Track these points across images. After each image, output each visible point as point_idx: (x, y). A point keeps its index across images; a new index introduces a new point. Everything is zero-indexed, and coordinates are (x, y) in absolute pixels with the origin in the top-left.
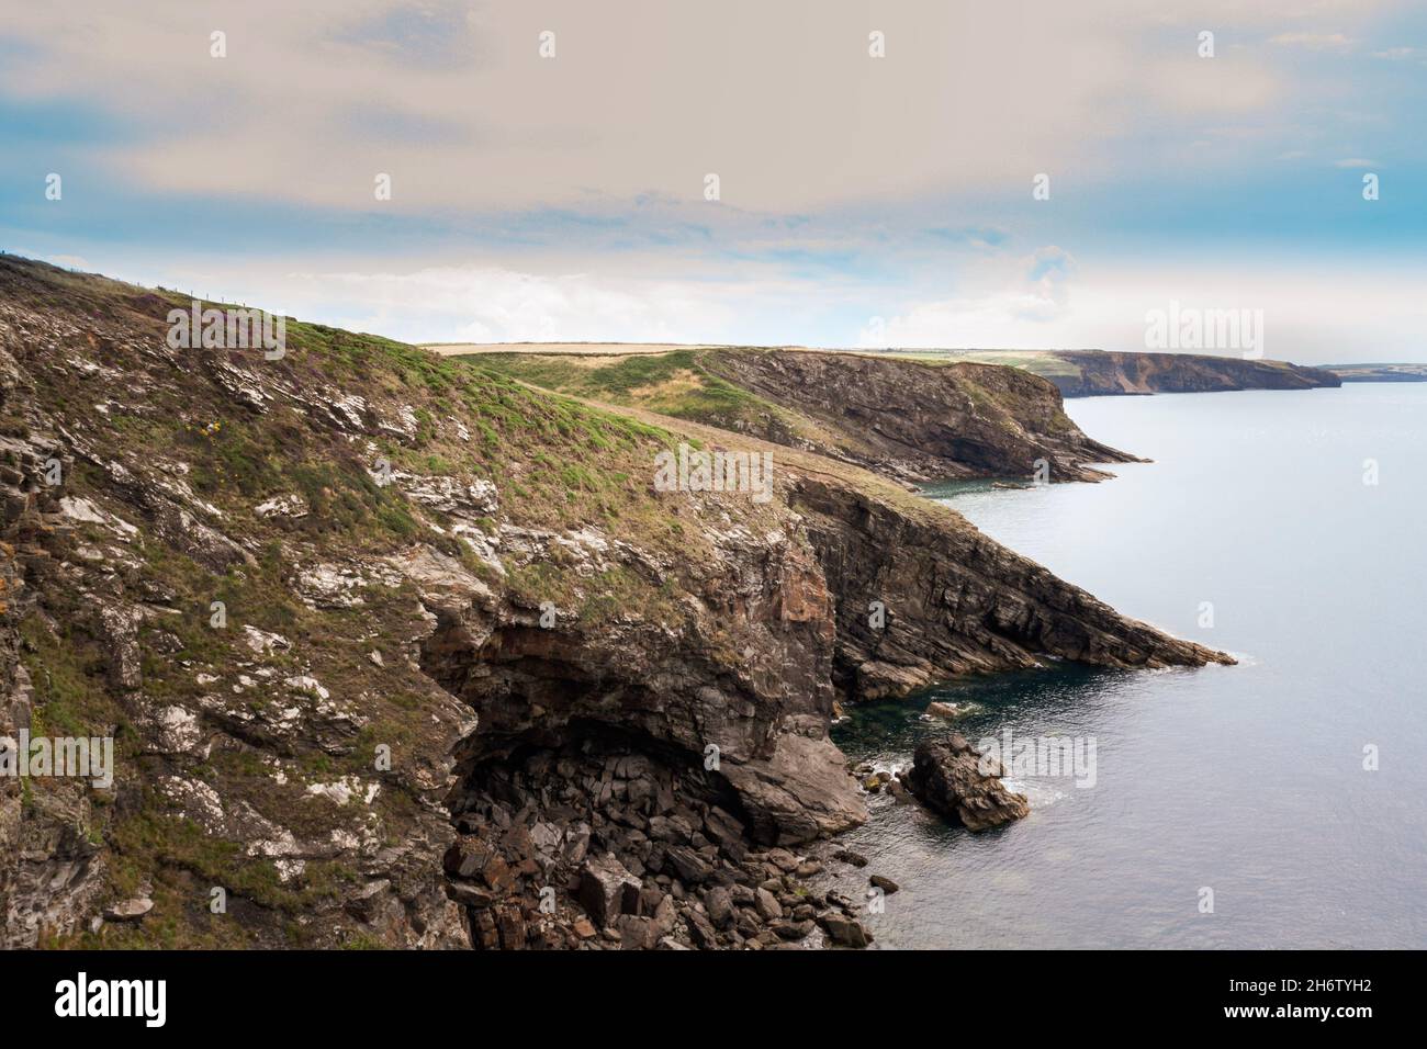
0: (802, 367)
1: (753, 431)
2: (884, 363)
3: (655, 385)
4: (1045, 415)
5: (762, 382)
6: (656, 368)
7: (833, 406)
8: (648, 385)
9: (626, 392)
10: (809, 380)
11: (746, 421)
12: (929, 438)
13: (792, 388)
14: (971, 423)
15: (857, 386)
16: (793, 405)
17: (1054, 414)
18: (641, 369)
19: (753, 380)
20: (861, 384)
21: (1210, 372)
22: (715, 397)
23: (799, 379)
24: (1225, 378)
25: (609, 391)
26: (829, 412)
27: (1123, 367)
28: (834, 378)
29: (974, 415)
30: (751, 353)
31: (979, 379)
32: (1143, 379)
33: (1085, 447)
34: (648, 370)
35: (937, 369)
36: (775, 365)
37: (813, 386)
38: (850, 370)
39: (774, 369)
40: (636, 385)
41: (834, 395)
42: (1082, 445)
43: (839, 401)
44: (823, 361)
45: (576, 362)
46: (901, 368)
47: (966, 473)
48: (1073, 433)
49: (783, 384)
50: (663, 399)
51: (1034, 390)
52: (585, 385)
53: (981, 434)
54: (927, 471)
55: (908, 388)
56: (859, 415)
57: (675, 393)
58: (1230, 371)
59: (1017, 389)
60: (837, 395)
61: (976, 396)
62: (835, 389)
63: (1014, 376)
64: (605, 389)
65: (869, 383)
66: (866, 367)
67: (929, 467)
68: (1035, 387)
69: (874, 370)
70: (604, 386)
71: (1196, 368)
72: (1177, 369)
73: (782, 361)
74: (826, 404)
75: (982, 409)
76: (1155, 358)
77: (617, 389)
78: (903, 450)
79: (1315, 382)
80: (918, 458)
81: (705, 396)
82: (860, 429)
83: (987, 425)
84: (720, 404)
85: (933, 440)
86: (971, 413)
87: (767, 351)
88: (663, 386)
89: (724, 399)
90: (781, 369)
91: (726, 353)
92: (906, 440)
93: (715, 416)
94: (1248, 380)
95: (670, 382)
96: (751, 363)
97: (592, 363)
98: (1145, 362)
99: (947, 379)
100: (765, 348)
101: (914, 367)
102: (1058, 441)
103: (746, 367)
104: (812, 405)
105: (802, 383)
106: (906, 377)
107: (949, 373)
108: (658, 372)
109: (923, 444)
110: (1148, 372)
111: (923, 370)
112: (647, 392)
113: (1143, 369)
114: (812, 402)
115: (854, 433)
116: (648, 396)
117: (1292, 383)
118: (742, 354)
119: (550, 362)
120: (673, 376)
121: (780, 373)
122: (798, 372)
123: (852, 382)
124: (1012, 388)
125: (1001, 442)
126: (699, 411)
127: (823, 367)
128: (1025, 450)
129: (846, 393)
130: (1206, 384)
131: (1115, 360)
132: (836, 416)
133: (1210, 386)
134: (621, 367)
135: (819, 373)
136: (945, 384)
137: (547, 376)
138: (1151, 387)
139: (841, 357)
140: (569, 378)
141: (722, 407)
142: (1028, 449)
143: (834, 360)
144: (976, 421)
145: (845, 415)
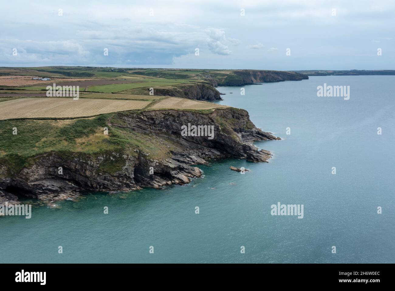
0: (154, 117)
1: (131, 159)
2: (186, 113)
3: (87, 136)
4: (244, 125)
5: (138, 125)
6: (89, 127)
7: (167, 131)
8: (85, 136)
9: (74, 141)
10: (157, 122)
11: (128, 155)
12: (204, 140)
13: (150, 126)
14: (220, 136)
15: (176, 122)
16: (151, 133)
17: (247, 123)
18: (83, 127)
19: (134, 125)
20: (178, 121)
21: (276, 76)
22: (114, 143)
23: (153, 122)
24: (280, 78)
25: (66, 140)
26: (165, 134)
27: (253, 75)
28: (167, 120)
29: (221, 133)
30: (132, 114)
31: (222, 115)
32: (258, 78)
33: (257, 134)
34: (85, 127)
35: (207, 115)
36: (143, 118)
37: (159, 124)
38: (173, 116)
39: (142, 119)
40: (80, 137)
41: (167, 127)
42: (256, 133)
43: (169, 129)
44: (163, 113)
45: (53, 124)
46: (193, 114)
47: (218, 155)
48: (254, 130)
49: (147, 125)
50: (91, 144)
51: (241, 116)
52: (55, 137)
53: (223, 140)
54: (204, 155)
55: (196, 122)
56: (177, 134)
57: (96, 141)
58: (281, 75)
59: (235, 117)
60: (168, 126)
61: (221, 124)
62: (168, 124)
63: (234, 112)
64: (64, 140)
65: (181, 121)
66: (180, 115)
67: (204, 153)
68: (241, 115)
69: (183, 116)
70: (64, 137)
71: (273, 75)
72: (267, 76)
73: (146, 116)
74: (164, 130)
75: (224, 130)
76: (261, 72)
77: (70, 139)
78: (194, 145)
79: (302, 78)
80: (200, 149)
81: (109, 142)
82: (178, 139)
83: (226, 137)
84: (116, 147)
85: (206, 141)
86: (220, 132)
87: (139, 112)
88: (91, 137)
89: (118, 144)
90: (145, 119)
91: (122, 114)
92: (195, 142)
93: (114, 153)
94: (285, 78)
95: (95, 134)
96: (133, 118)
97: (61, 124)
98: (259, 73)
99: (211, 119)
100: (138, 110)
101: (198, 114)
102: (249, 133)
103: (130, 120)
104: (158, 131)
105: (154, 123)
106: (195, 118)
107: (211, 116)
108: (90, 128)
109: (202, 143)
110: (259, 76)
111: (202, 115)
112: (84, 141)
113: (258, 75)
114: (159, 130)
115: (175, 141)
116: (84, 143)
117: (297, 79)
118: (129, 114)
119: (41, 124)
120: (96, 131)
121: (145, 121)
122: (153, 119)
123: (174, 121)
124: (233, 116)
125: (231, 143)
126: (107, 151)
127: (163, 116)
128: (240, 147)
129: (172, 125)
130: (275, 80)
131: (251, 73)
132: (168, 135)
133: (276, 80)
134: (73, 126)
135: (161, 119)
136: (210, 121)
137: (38, 132)
138: (261, 81)
139: (169, 111)
140: (48, 133)
141: (117, 149)
142: (241, 146)
143: (167, 113)
144: (221, 135)
145: (172, 134)
